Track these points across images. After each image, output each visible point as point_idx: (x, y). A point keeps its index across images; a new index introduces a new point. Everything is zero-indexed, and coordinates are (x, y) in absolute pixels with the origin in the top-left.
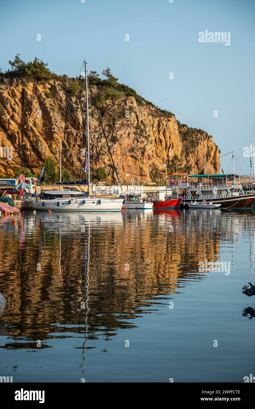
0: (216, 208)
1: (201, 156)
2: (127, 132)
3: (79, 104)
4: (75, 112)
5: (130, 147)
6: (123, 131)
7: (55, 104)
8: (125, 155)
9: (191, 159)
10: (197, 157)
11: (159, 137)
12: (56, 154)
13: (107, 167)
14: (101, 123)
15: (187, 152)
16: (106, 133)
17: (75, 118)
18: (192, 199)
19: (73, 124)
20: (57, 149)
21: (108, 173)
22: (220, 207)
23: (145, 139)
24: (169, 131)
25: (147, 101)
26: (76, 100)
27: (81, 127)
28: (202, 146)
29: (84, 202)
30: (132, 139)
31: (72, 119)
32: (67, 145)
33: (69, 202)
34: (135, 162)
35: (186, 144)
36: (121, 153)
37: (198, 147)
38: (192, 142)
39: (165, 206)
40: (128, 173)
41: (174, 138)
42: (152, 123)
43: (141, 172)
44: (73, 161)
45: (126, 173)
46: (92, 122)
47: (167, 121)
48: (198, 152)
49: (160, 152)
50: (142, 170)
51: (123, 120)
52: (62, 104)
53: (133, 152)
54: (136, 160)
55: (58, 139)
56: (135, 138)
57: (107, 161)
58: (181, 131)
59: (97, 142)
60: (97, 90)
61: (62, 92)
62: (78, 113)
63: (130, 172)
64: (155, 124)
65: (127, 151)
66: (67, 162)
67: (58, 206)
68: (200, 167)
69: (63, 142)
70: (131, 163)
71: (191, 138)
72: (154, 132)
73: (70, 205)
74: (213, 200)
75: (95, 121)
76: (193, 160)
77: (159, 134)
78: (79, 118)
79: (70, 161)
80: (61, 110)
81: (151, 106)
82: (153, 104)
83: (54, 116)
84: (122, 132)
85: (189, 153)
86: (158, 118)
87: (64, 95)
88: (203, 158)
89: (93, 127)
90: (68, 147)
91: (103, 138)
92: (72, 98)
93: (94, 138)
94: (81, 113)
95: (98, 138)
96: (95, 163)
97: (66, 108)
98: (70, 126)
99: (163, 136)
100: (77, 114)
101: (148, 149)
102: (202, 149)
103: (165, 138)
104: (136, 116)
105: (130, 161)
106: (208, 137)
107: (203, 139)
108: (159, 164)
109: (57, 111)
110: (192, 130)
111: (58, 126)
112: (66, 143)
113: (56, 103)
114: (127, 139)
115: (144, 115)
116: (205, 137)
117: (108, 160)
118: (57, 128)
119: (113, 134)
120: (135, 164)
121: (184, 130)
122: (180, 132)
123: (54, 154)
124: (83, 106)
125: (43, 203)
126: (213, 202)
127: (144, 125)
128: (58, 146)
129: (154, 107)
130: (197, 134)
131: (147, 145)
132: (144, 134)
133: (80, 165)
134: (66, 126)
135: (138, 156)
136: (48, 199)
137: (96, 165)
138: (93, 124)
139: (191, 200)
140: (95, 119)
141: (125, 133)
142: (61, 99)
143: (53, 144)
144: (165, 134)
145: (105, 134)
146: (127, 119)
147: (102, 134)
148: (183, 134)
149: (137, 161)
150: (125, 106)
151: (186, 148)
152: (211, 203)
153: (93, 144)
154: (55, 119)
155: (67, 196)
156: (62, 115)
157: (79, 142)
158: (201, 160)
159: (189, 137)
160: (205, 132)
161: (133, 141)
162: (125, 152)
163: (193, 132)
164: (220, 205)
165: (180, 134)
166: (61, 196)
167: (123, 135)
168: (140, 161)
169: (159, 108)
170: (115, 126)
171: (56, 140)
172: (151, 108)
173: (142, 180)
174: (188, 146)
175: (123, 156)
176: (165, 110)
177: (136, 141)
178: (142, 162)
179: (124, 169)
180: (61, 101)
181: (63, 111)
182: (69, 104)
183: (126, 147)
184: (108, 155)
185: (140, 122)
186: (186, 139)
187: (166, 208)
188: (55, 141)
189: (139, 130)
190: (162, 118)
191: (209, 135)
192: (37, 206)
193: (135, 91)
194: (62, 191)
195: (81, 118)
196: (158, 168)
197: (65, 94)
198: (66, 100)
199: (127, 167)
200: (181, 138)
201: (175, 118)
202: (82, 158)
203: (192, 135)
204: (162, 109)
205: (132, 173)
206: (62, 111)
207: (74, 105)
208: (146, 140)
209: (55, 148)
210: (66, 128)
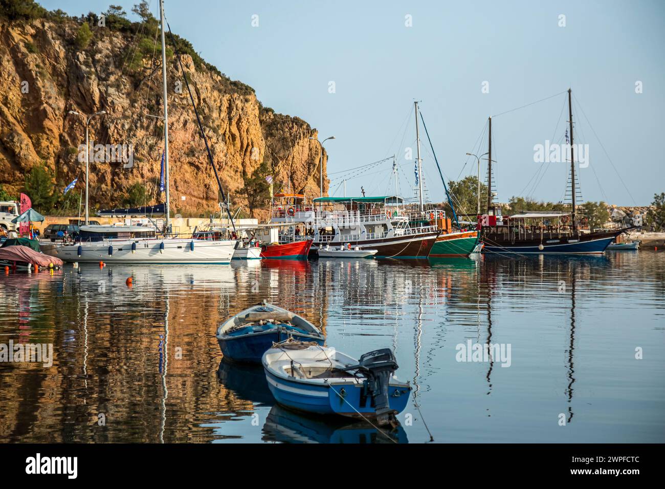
0: (370, 257)
1: (298, 165)
2: (182, 119)
3: (92, 65)
4: (85, 80)
5: (187, 147)
6: (175, 117)
7: (45, 64)
8: (179, 161)
9: (282, 170)
10: (291, 166)
11: (230, 129)
12: (48, 158)
13: (148, 183)
14: (133, 102)
15: (274, 156)
16: (145, 120)
17: (86, 91)
18: (320, 240)
19: (81, 103)
20: (50, 149)
21: (150, 194)
22: (376, 255)
23: (214, 132)
24: (248, 119)
25: (208, 64)
26: (85, 57)
27: (97, 108)
28: (301, 148)
29: (161, 246)
30: (190, 131)
31: (78, 93)
32: (69, 142)
33: (133, 247)
34: (196, 174)
35: (272, 144)
36: (171, 157)
37: (294, 148)
38: (284, 139)
39: (283, 254)
40: (185, 193)
41: (254, 132)
42: (219, 105)
43: (206, 193)
44: (82, 171)
45: (181, 194)
46: (118, 99)
47: (244, 100)
48: (293, 158)
49: (232, 156)
50: (208, 189)
51: (173, 97)
52: (58, 66)
53: (194, 156)
54: (198, 171)
55: (52, 130)
56: (196, 130)
57: (148, 173)
58: (263, 120)
59: (129, 136)
60: (123, 41)
61: (58, 42)
62: (91, 81)
63: (188, 193)
64: (223, 106)
65: (182, 154)
66: (70, 174)
67: (109, 254)
68: (297, 184)
69: (61, 135)
70: (188, 177)
71: (281, 132)
72: (222, 120)
73: (134, 251)
74: (360, 243)
75: (123, 98)
76: (285, 173)
77: (230, 124)
78: (93, 92)
79: (76, 172)
80: (58, 76)
81: (215, 73)
82: (218, 70)
83: (43, 87)
84: (174, 119)
85: (277, 159)
86: (228, 96)
87: (61, 47)
88: (301, 169)
89: (120, 109)
90: (71, 146)
91: (139, 129)
92: (78, 53)
93: (123, 129)
94: (96, 83)
95: (130, 129)
96: (124, 175)
97: (66, 73)
98: (75, 106)
99: (237, 128)
100: (90, 84)
101: (219, 150)
102: (300, 152)
103: (240, 132)
104: (195, 90)
105: (187, 172)
106: (311, 132)
107: (302, 135)
108: (228, 179)
109: (49, 78)
110: (282, 119)
111: (54, 106)
112: (67, 138)
113: (47, 62)
114: (183, 132)
115: (207, 88)
116: (305, 131)
117: (149, 170)
118: (51, 109)
119: (156, 122)
120: (196, 178)
121: (268, 117)
122: (261, 122)
123: (43, 158)
124: (99, 69)
125: (79, 248)
126: (361, 246)
127: (209, 109)
128: (51, 143)
129: (220, 76)
130: (291, 125)
131: (217, 143)
132: (211, 123)
133: (96, 178)
134: (66, 106)
135: (201, 163)
136: (89, 241)
137: (127, 179)
138: (120, 104)
139: (320, 244)
140: (123, 94)
141: (178, 121)
142: (56, 55)
143: (43, 139)
144: (240, 124)
145: (142, 123)
146: (181, 96)
147: (137, 123)
148: (267, 126)
149: (200, 173)
150: (176, 71)
151: (272, 150)
152: (357, 249)
153: (120, 140)
154: (47, 93)
155: (127, 235)
156: (60, 85)
157: (93, 136)
158: (298, 173)
159: (277, 130)
160: (306, 123)
161: (193, 136)
162: (178, 156)
163: (284, 123)
164: (376, 251)
165: (261, 125)
166: (114, 235)
167: (175, 124)
168: (204, 172)
169: (227, 77)
170: (160, 107)
171: (48, 132)
172: (215, 76)
173: (209, 207)
174: (276, 147)
175: (176, 162)
176: (239, 81)
177: (198, 136)
178: (209, 174)
179: (177, 187)
180: (57, 59)
181: (60, 78)
182: (73, 66)
183: (181, 146)
184: (149, 161)
185: (202, 101)
186: (272, 135)
187: (284, 256)
188: (47, 134)
189: (202, 115)
190: (236, 95)
191: (312, 127)
192: (66, 254)
193: (191, 45)
194: (115, 226)
195: (98, 91)
196: (227, 186)
197: (64, 47)
198: (66, 57)
199: (182, 183)
200: (264, 132)
201: (255, 95)
202: (100, 166)
203: (282, 128)
204: (232, 80)
205: (190, 194)
206: (58, 78)
207: (83, 67)
208: (215, 135)
209: (46, 148)
210: (67, 110)
